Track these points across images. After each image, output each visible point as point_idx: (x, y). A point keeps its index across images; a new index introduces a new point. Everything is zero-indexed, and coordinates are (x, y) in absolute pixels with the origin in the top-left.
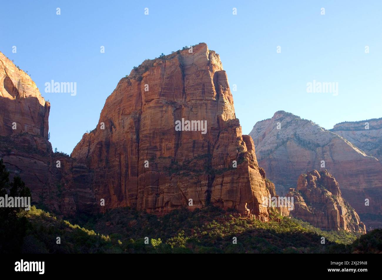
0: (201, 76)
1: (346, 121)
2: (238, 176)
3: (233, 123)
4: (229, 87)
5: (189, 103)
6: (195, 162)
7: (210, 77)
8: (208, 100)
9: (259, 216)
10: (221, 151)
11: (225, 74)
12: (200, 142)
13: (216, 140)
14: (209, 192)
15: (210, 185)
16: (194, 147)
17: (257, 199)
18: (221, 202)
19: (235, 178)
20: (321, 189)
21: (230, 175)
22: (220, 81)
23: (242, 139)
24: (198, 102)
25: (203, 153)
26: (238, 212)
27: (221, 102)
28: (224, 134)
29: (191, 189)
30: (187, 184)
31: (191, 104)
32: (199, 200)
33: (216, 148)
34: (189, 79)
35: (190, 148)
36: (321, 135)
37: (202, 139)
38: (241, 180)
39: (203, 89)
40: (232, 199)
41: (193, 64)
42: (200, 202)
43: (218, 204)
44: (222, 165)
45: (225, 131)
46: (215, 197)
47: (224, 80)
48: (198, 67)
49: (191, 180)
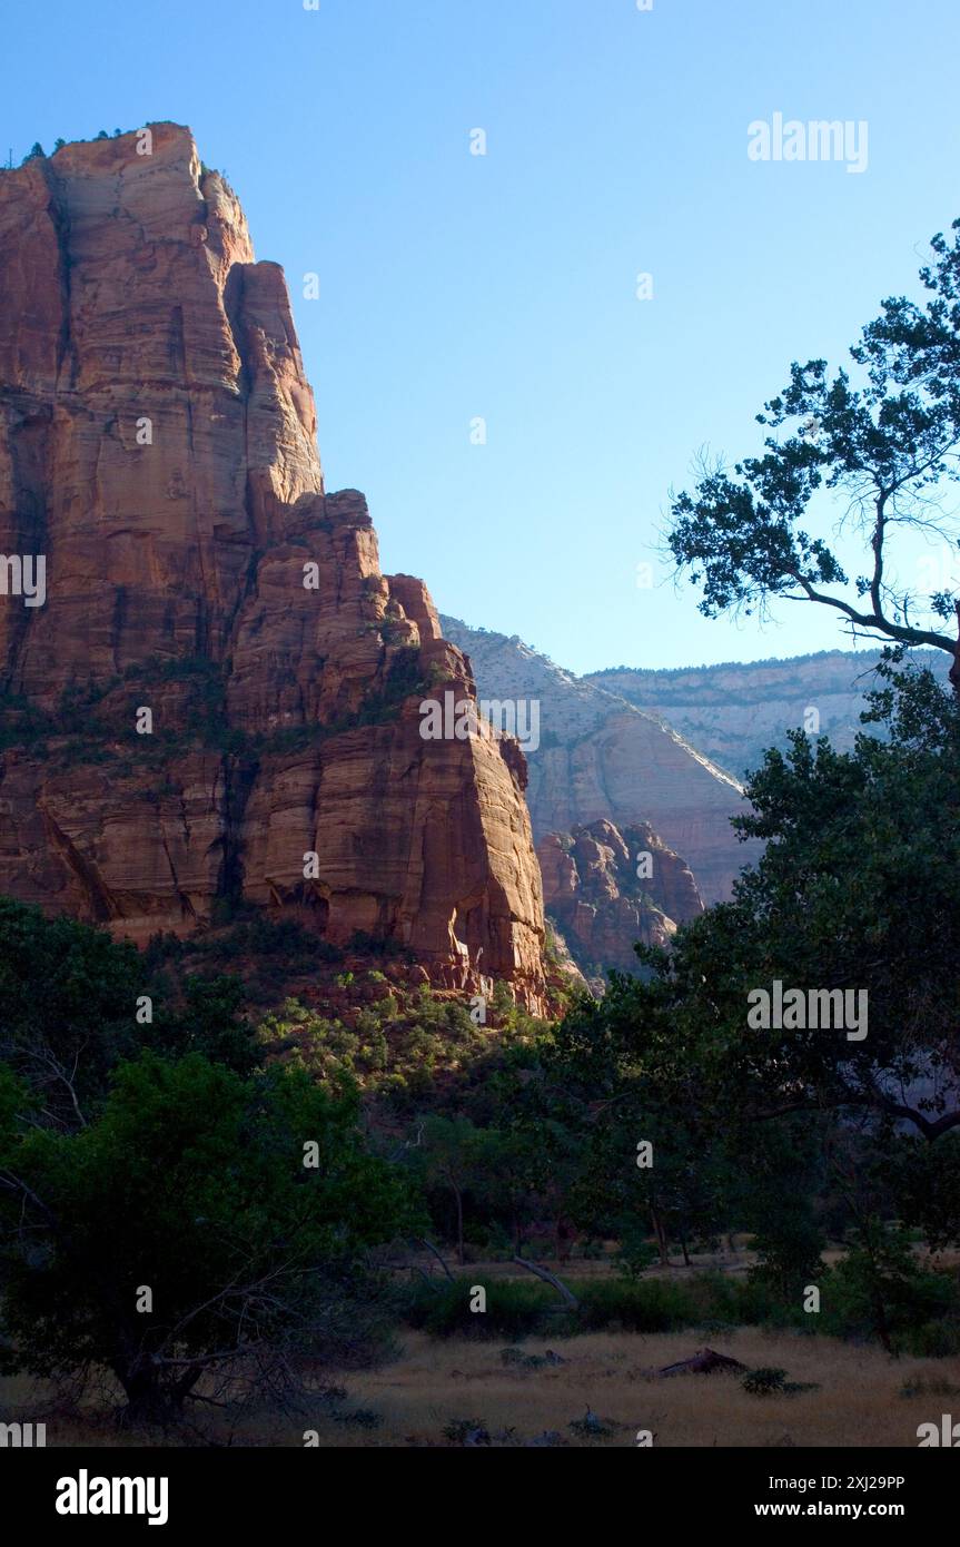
0: (161, 271)
1: (622, 667)
2: (408, 762)
3: (333, 512)
4: (298, 347)
5: (93, 395)
6: (131, 695)
7: (212, 277)
8: (201, 385)
9: (511, 984)
10: (279, 642)
11: (281, 277)
12: (151, 595)
13: (240, 593)
14: (231, 849)
15: (234, 812)
16: (118, 620)
17: (502, 892)
18: (312, 898)
19: (392, 768)
20: (636, 904)
21: (361, 753)
22: (254, 312)
23: (386, 588)
24: (146, 392)
25: (169, 655)
26: (411, 956)
27: (264, 407)
28: (284, 560)
29: (126, 831)
30: (102, 802)
31: (103, 403)
32: (177, 889)
33: (247, 625)
34: (93, 281)
35: (97, 623)
36: (559, 700)
37: (162, 584)
38: (428, 781)
39: (176, 332)
40: (375, 886)
41: (116, 210)
42: (183, 900)
43: (289, 913)
44: (289, 710)
45: (295, 547)
46: (276, 873)
47: (277, 305)
48: (144, 228)
49: (120, 782)
